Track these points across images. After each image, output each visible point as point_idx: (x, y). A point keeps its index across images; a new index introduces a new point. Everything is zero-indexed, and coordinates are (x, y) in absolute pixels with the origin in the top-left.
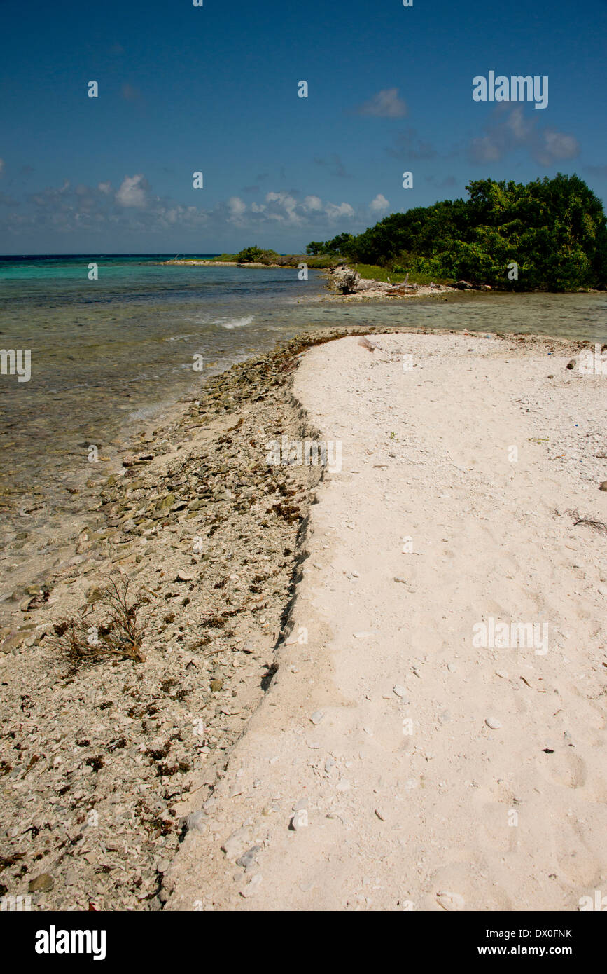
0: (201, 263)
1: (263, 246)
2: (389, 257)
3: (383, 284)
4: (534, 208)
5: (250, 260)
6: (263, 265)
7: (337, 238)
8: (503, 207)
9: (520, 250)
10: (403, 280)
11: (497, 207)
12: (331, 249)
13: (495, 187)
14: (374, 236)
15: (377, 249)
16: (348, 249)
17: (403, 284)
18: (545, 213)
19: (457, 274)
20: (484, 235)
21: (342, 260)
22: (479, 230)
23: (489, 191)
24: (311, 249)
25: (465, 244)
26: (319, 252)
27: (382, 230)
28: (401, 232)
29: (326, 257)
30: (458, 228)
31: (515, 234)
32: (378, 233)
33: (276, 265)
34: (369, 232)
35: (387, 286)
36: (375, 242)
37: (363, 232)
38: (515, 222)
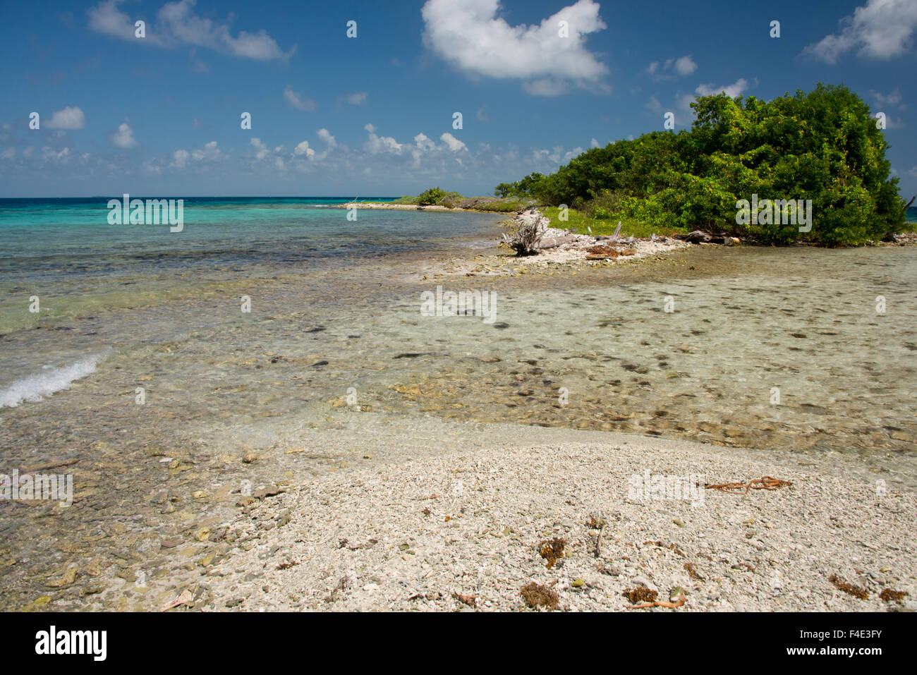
0: (380, 206)
1: (445, 188)
2: (588, 198)
3: (582, 237)
4: (789, 130)
5: (432, 202)
6: (446, 209)
7: (527, 178)
8: (742, 130)
9: (777, 187)
10: (613, 230)
11: (735, 130)
12: (520, 190)
13: (730, 104)
14: (568, 174)
15: (573, 189)
16: (538, 190)
17: (613, 238)
18: (807, 135)
19: (689, 222)
20: (724, 166)
21: (532, 202)
22: (716, 159)
23: (723, 108)
24: (500, 191)
25: (697, 178)
26: (509, 194)
27: (578, 168)
28: (601, 169)
29: (514, 199)
30: (682, 158)
31: (765, 164)
32: (573, 171)
33: (459, 209)
34: (563, 170)
35: (587, 241)
36: (571, 182)
37: (555, 171)
38: (763, 148)
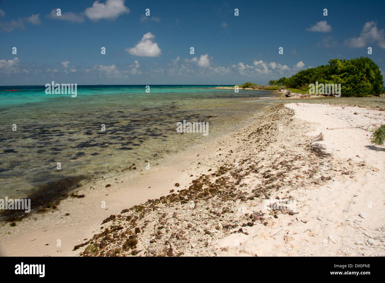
0: (229, 88)
1: (252, 82)
2: (301, 86)
3: (299, 94)
4: (352, 69)
5: (247, 87)
6: (253, 89)
7: (281, 79)
8: (341, 68)
9: (347, 83)
10: (306, 93)
11: (339, 68)
12: (278, 83)
13: (338, 61)
14: (295, 78)
15: (296, 83)
16: (285, 83)
17: (306, 94)
18: (356, 70)
20: (334, 78)
21: (283, 87)
22: (332, 76)
23: (336, 63)
24: (270, 83)
25: (327, 81)
26: (274, 84)
27: (298, 76)
28: (305, 77)
29: (277, 86)
30: (326, 75)
31: (345, 77)
32: (297, 77)
33: (257, 89)
34: (293, 76)
35: (300, 95)
36: (296, 80)
37: (291, 77)
38: (345, 73)
